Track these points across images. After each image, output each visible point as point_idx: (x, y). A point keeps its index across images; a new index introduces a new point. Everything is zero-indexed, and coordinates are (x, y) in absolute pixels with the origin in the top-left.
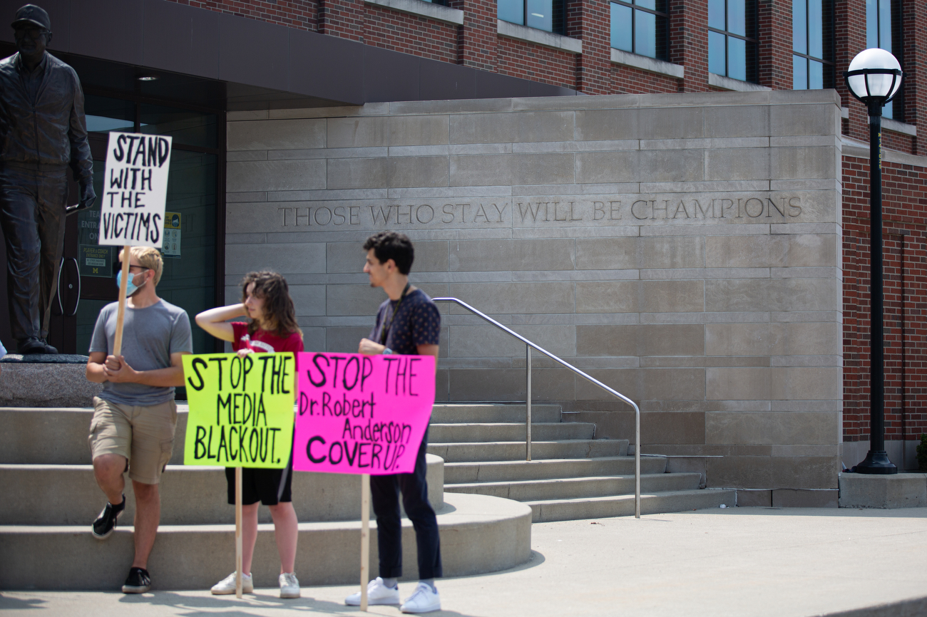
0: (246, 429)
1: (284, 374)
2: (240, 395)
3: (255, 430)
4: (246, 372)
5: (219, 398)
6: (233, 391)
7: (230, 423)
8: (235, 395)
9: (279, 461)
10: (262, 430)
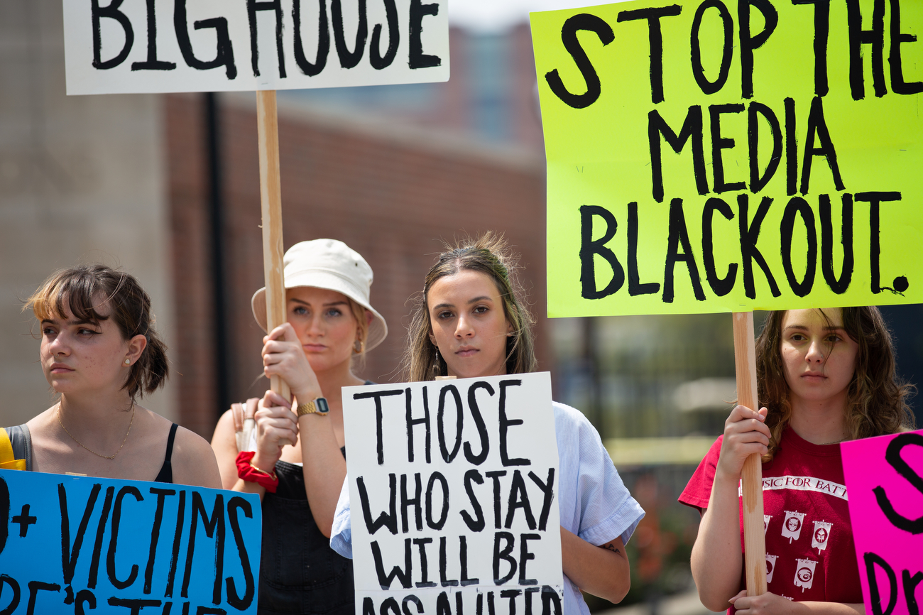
0: (766, 203)
1: (898, 38)
2: (737, 108)
3: (796, 205)
4: (751, 44)
5: (656, 124)
6: (705, 101)
7: (702, 189)
8: (716, 111)
9: (901, 284)
10: (824, 200)
